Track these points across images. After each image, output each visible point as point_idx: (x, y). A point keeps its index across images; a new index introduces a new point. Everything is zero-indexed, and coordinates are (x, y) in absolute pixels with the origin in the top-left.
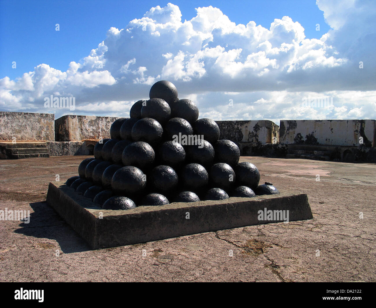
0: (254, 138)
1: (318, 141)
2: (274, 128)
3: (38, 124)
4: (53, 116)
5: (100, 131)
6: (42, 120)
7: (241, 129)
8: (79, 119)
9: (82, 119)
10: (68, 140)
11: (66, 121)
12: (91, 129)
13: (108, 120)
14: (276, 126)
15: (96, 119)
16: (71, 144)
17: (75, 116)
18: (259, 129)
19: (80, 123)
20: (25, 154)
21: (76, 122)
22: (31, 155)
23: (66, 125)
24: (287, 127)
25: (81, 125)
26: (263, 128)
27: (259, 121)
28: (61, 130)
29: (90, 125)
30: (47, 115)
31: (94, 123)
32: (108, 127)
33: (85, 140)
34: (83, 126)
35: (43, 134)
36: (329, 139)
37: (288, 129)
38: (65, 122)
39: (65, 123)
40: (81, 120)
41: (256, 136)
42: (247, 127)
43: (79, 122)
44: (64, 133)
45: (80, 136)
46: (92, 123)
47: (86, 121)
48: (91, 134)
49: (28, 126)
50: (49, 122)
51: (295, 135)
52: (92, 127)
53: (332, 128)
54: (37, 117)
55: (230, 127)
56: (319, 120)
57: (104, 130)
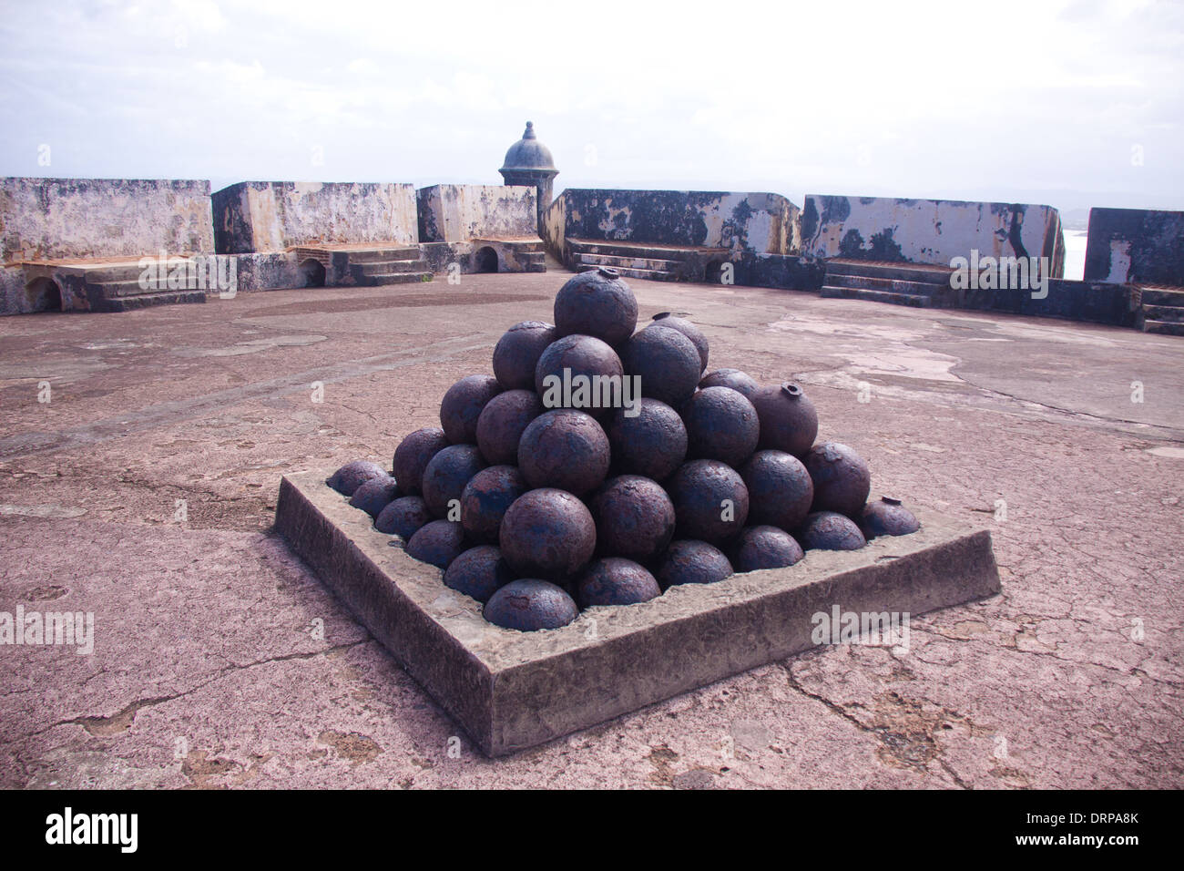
0: (735, 238)
1: (903, 252)
2: (787, 213)
3: (167, 208)
4: (207, 184)
5: (334, 220)
6: (178, 197)
7: (702, 213)
8: (277, 191)
9: (284, 190)
10: (249, 248)
11: (242, 196)
12: (307, 217)
13: (352, 191)
14: (792, 208)
15: (323, 190)
16: (259, 260)
17: (267, 183)
18: (750, 216)
19: (280, 201)
20: (141, 297)
21: (269, 199)
22: (156, 298)
23: (243, 207)
24: (823, 214)
25: (282, 207)
26: (760, 212)
27: (750, 194)
28: (229, 222)
29: (306, 208)
30: (190, 184)
31: (315, 200)
32: (355, 210)
33: (295, 246)
34: (287, 211)
35: (183, 237)
36: (930, 250)
37: (825, 220)
38: (239, 202)
39: (241, 204)
40: (281, 194)
41: (741, 233)
42: (716, 208)
43: (277, 199)
44: (239, 230)
45: (282, 236)
46: (311, 200)
47: (296, 198)
48: (311, 232)
49: (141, 215)
50: (196, 202)
51: (841, 236)
52: (311, 212)
53: (939, 221)
54: (164, 191)
55: (672, 207)
56: (907, 200)
57: (344, 219)
